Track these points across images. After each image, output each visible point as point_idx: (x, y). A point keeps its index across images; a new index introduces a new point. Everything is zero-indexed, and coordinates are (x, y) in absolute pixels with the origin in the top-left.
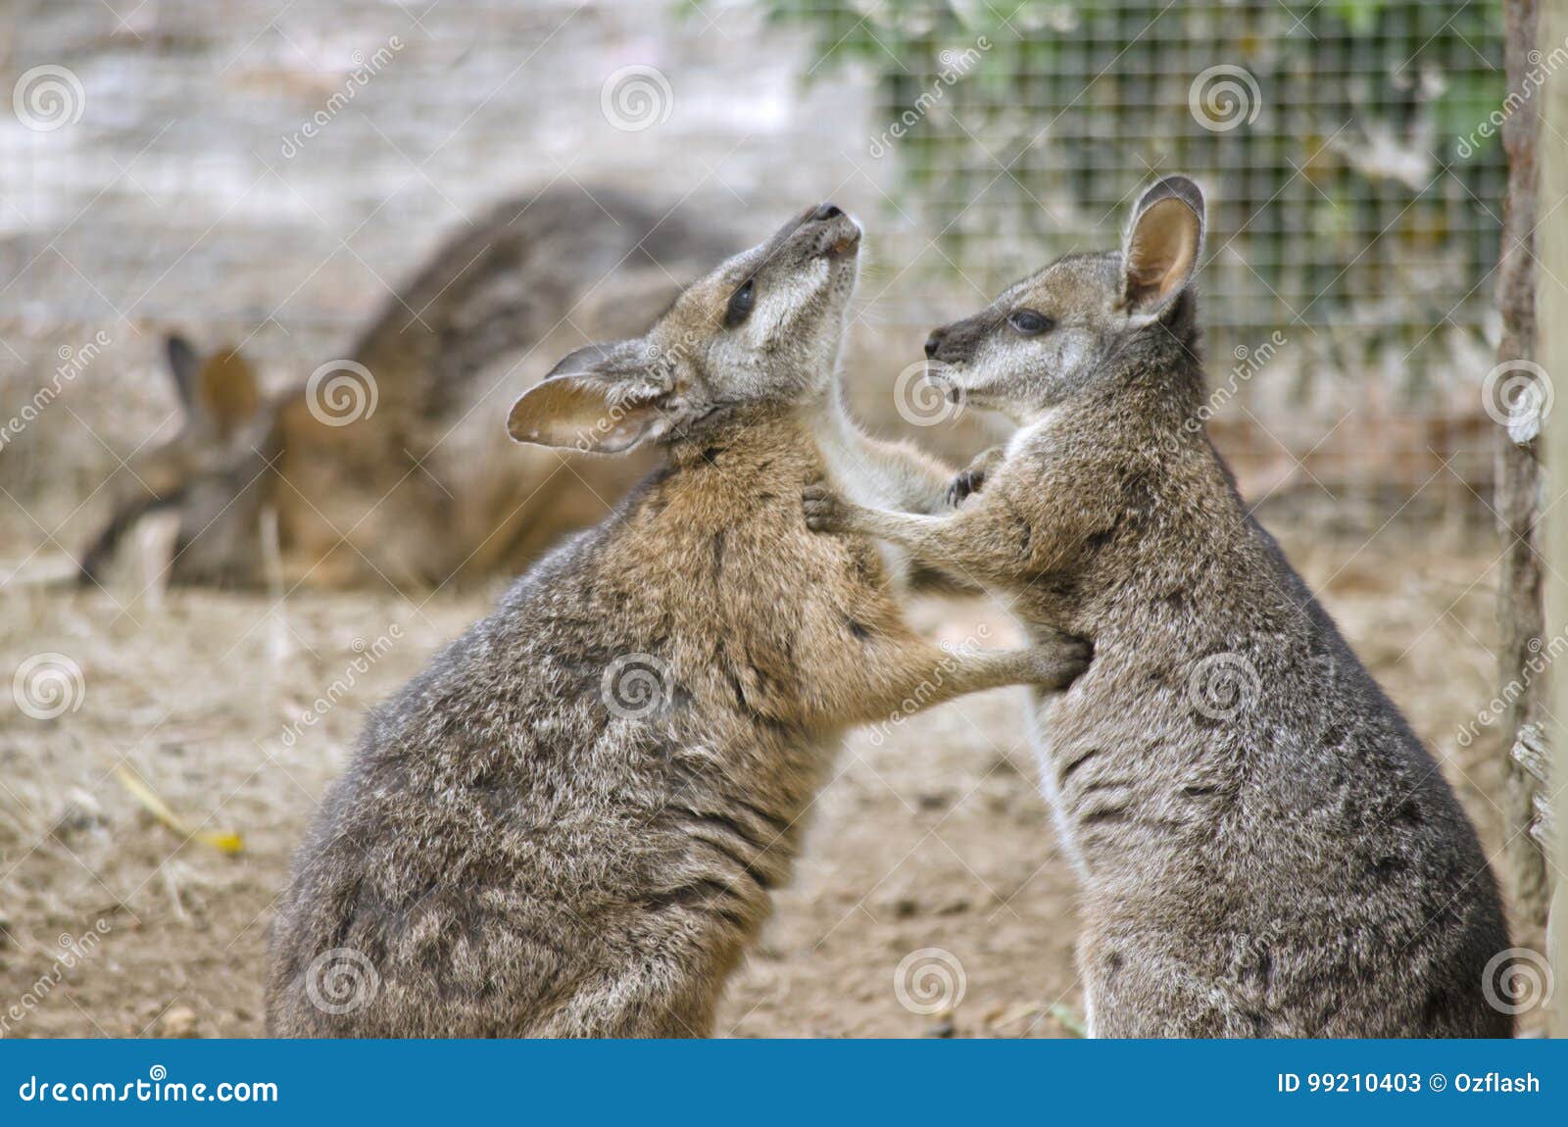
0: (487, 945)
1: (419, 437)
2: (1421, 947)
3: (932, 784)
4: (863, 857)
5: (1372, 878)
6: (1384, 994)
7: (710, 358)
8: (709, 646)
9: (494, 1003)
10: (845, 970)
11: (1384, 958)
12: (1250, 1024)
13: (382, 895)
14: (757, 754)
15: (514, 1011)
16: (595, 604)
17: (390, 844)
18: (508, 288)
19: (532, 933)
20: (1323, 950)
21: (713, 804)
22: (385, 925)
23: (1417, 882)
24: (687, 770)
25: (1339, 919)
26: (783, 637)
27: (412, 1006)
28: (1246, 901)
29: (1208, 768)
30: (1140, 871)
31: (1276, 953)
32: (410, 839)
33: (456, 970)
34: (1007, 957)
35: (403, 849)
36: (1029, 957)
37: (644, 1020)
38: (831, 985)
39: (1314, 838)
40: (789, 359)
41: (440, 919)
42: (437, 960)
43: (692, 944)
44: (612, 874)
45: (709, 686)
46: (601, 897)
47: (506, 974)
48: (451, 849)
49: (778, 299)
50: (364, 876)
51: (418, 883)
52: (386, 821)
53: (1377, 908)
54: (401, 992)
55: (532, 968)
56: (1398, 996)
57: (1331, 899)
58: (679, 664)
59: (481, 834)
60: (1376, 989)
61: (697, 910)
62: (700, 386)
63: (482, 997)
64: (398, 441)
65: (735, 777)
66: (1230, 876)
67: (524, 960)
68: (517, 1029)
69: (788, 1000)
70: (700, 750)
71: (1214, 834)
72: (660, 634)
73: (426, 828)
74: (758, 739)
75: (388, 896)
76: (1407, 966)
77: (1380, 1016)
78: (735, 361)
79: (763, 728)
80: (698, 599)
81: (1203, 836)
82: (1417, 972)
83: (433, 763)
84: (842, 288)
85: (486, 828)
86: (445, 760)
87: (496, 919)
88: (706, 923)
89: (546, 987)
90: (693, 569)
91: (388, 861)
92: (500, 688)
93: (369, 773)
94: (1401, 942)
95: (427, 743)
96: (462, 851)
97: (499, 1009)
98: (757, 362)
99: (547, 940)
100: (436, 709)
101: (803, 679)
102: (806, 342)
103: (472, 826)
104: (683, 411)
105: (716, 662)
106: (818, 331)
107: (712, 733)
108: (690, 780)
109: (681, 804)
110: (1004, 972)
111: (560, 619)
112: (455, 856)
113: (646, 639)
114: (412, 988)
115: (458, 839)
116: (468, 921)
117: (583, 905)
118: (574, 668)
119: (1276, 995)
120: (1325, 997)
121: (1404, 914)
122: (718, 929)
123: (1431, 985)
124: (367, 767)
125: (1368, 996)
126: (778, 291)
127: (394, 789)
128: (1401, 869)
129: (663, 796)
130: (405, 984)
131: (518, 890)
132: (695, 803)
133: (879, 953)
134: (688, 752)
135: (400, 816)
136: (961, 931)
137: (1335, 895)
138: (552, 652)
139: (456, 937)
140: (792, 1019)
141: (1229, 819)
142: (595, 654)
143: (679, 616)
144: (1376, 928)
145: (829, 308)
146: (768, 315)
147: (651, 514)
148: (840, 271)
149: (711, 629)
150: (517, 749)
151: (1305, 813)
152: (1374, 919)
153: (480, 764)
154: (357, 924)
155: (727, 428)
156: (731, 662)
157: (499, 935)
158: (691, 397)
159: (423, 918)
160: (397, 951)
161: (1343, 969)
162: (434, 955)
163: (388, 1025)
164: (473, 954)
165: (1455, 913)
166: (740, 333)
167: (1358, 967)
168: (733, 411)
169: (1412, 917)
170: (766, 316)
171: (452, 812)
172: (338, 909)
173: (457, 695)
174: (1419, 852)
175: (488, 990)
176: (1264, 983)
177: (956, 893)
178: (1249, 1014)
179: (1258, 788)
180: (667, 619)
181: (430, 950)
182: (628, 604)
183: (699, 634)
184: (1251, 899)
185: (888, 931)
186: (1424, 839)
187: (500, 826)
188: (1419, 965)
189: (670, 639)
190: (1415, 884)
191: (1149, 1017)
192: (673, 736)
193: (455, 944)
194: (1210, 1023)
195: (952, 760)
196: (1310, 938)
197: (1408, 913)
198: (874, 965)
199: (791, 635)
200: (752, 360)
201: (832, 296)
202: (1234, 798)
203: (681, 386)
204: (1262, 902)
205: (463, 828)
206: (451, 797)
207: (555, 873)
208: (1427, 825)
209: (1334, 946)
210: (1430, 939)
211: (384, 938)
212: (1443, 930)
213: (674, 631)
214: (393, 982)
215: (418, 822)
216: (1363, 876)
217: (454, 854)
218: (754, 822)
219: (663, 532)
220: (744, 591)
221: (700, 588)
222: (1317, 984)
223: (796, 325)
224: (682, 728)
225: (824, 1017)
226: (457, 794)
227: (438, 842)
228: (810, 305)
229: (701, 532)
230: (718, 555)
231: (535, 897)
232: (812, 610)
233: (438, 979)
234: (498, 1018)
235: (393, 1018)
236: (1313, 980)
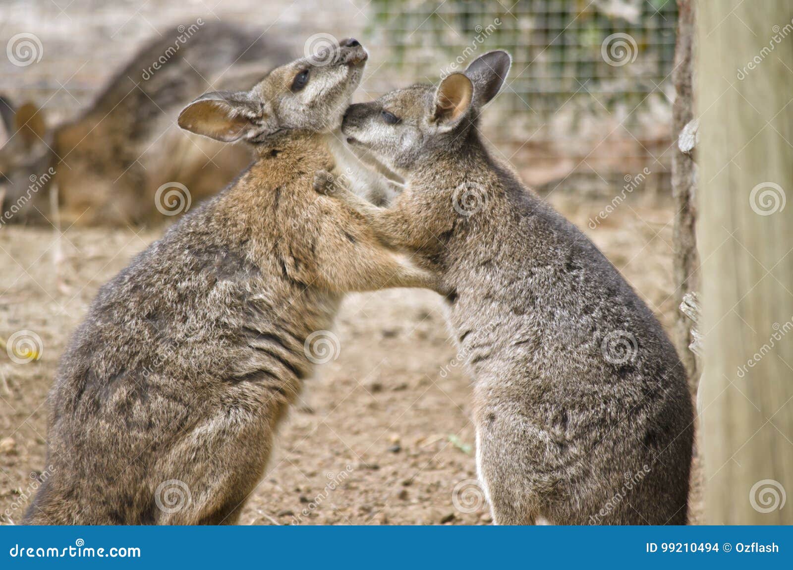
0: (150, 403)
1: (128, 149)
2: (642, 410)
3: (389, 324)
4: (354, 362)
5: (615, 377)
6: (623, 433)
7: (281, 104)
8: (270, 245)
9: (154, 432)
10: (346, 418)
11: (623, 415)
12: (558, 448)
13: (98, 376)
14: (292, 301)
15: (165, 436)
16: (213, 224)
17: (103, 350)
18: (173, 73)
19: (174, 397)
20: (593, 411)
21: (268, 328)
22: (99, 391)
23: (640, 378)
24: (255, 308)
25: (600, 396)
26: (310, 241)
27: (113, 433)
28: (553, 388)
29: (524, 331)
30: (498, 375)
31: (569, 412)
32: (112, 347)
33: (135, 415)
34: (427, 412)
35: (109, 353)
36: (438, 412)
37: (228, 439)
38: (338, 426)
39: (583, 359)
40: (320, 112)
41: (126, 390)
42: (125, 410)
43: (256, 400)
44: (214, 365)
45: (268, 264)
46: (207, 378)
47: (160, 417)
48: (132, 352)
49: (320, 82)
50: (90, 367)
51: (116, 369)
52: (101, 338)
53: (619, 390)
54: (107, 426)
55: (173, 415)
56: (631, 434)
57: (596, 386)
58: (253, 254)
59: (147, 343)
60: (620, 430)
61: (258, 385)
62: (274, 117)
63: (148, 429)
64: (117, 150)
65: (280, 313)
66: (543, 376)
67: (169, 410)
68: (167, 446)
69: (317, 434)
70: (261, 296)
71: (532, 359)
72: (244, 238)
73: (120, 341)
74: (292, 294)
75: (101, 377)
76: (635, 419)
77: (621, 444)
78: (293, 108)
79: (296, 288)
80: (265, 220)
81: (526, 360)
82: (640, 422)
83: (125, 307)
84: (353, 83)
85: (150, 340)
86: (131, 305)
87: (155, 389)
88: (263, 391)
89: (182, 424)
90: (263, 205)
91: (102, 359)
92: (161, 268)
93: (96, 316)
94: (631, 407)
95: (123, 297)
96: (137, 353)
97: (157, 435)
98: (304, 110)
99: (181, 400)
100: (129, 281)
101: (319, 262)
102: (331, 106)
103: (143, 339)
104: (264, 128)
105: (274, 252)
106: (338, 102)
107: (268, 289)
108: (256, 313)
109: (253, 327)
110: (425, 419)
111: (194, 232)
112: (134, 355)
113: (237, 241)
114: (113, 423)
115: (136, 347)
116: (141, 391)
117: (199, 382)
118: (200, 256)
119: (570, 434)
120: (594, 434)
121: (633, 394)
122: (270, 394)
123: (648, 429)
124: (95, 313)
125: (615, 433)
126: (321, 78)
127: (106, 322)
128: (631, 372)
129: (242, 322)
130: (109, 422)
131: (166, 375)
132: (259, 326)
133: (364, 410)
134: (256, 297)
135: (108, 335)
136: (404, 399)
137: (597, 384)
138: (189, 248)
139: (135, 399)
140: (319, 443)
141: (539, 353)
142: (212, 249)
143: (254, 228)
144: (619, 400)
145: (345, 91)
146: (314, 89)
147: (245, 183)
148: (353, 74)
149: (271, 236)
150: (168, 298)
151: (576, 347)
152: (617, 396)
153: (149, 308)
154: (86, 392)
155: (283, 140)
156: (281, 253)
157: (156, 398)
158: (269, 123)
159: (118, 389)
160: (106, 407)
161: (603, 420)
162: (124, 408)
163: (101, 443)
164: (143, 407)
165: (660, 393)
166: (298, 95)
167: (610, 419)
168: (288, 132)
169: (637, 395)
170: (312, 90)
171: (134, 333)
172: (77, 385)
173: (140, 273)
174: (640, 362)
175: (150, 426)
176: (564, 426)
177: (401, 380)
178: (557, 443)
179: (550, 337)
180: (248, 230)
181: (123, 405)
182: (229, 223)
183: (265, 238)
184: (555, 386)
185: (367, 399)
186: (643, 355)
187: (157, 339)
188: (642, 418)
189: (250, 241)
190: (639, 379)
191: (510, 445)
192: (249, 289)
193: (135, 403)
194: (538, 448)
195: (400, 313)
196: (586, 404)
197: (635, 393)
198: (360, 416)
199: (314, 240)
200: (301, 109)
201: (348, 85)
202: (539, 343)
203: (264, 116)
204: (561, 388)
205: (138, 341)
206: (133, 325)
207: (185, 366)
208: (644, 348)
209: (599, 409)
210: (647, 406)
211: (99, 399)
212: (653, 402)
213: (252, 237)
214: (103, 421)
215: (116, 338)
216: (611, 376)
217: (133, 355)
218: (290, 339)
219: (251, 190)
220: (290, 218)
221: (266, 214)
222: (590, 428)
223: (327, 97)
224: (254, 286)
225: (336, 442)
226: (137, 324)
227: (126, 348)
228: (335, 88)
229: (270, 188)
230: (277, 199)
231: (175, 378)
232: (326, 225)
233: (126, 419)
234: (156, 439)
235: (103, 440)
236: (589, 426)
